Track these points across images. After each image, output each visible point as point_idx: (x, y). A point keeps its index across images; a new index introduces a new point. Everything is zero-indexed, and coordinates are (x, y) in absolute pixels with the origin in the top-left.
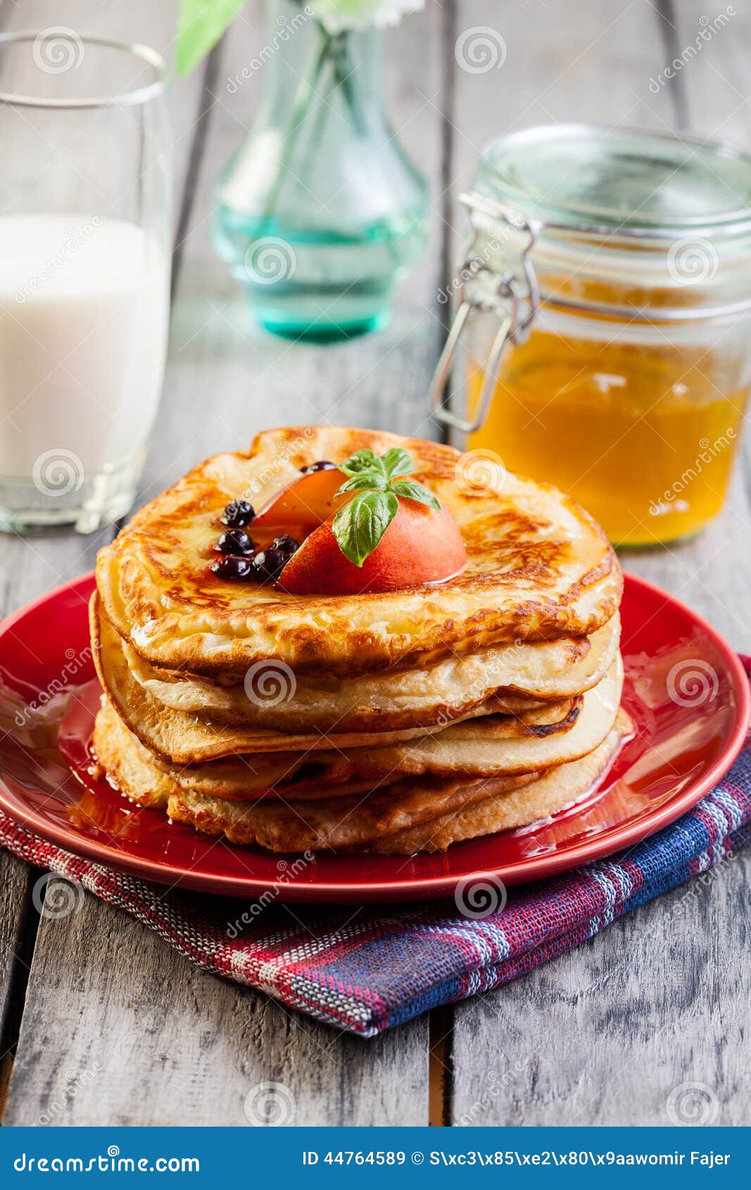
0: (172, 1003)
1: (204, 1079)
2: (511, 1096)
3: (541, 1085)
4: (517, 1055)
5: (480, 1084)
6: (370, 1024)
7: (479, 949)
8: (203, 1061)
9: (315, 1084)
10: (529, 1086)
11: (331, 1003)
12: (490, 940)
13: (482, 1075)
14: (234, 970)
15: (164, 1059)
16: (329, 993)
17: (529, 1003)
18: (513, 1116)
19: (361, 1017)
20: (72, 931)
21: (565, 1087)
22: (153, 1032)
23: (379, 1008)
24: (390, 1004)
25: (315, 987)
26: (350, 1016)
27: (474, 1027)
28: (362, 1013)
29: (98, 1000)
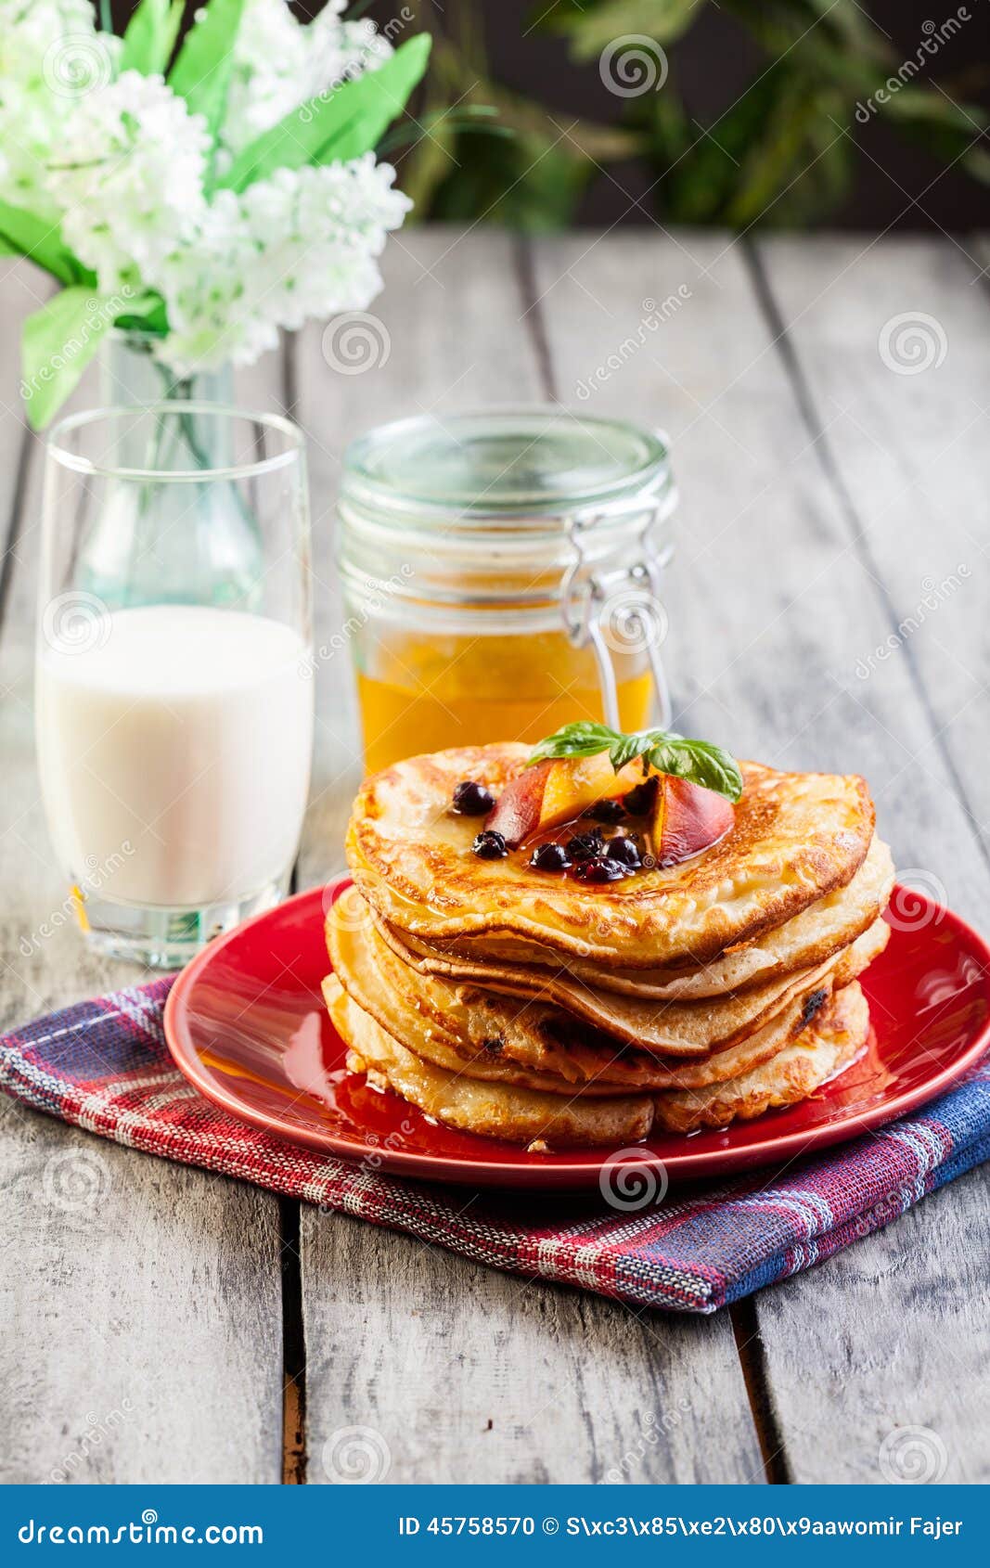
0: (458, 1308)
1: (507, 1372)
2: (828, 1366)
3: (856, 1356)
4: (827, 1332)
5: (794, 1358)
6: (711, 1299)
7: (806, 1219)
8: (502, 1357)
9: (622, 1370)
10: (844, 1358)
11: (665, 1280)
12: (814, 1209)
13: (794, 1350)
14: (541, 1259)
15: (461, 1357)
16: (663, 1270)
17: (829, 1285)
18: (834, 1385)
19: (701, 1292)
20: (338, 1250)
21: (882, 1356)
22: (443, 1335)
23: (718, 1282)
24: (729, 1277)
25: (646, 1266)
26: (689, 1293)
27: (777, 1309)
28: (702, 1287)
29: (379, 1310)
